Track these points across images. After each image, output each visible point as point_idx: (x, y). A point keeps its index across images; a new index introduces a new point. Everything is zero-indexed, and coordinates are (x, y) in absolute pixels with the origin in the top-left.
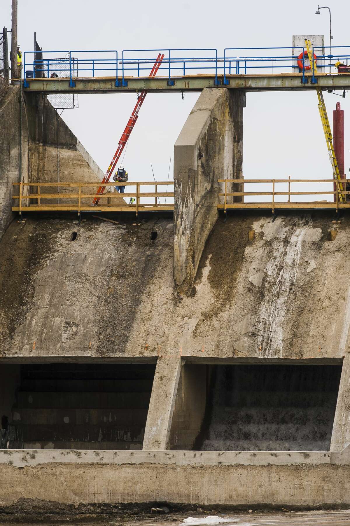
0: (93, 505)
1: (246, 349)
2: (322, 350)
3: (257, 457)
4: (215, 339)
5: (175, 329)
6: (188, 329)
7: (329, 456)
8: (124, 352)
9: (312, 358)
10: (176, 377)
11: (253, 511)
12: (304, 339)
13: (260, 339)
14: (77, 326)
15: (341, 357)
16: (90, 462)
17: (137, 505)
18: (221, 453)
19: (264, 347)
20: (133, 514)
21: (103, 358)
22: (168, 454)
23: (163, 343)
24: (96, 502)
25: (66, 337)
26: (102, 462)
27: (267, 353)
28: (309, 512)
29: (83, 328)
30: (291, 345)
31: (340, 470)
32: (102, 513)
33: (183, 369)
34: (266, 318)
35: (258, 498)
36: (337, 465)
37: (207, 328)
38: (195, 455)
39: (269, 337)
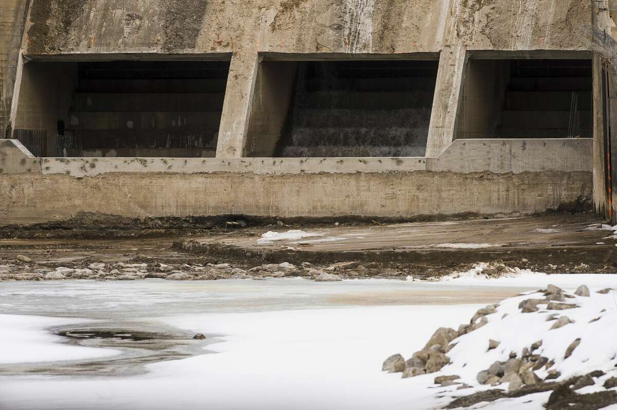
0: (161, 219)
1: (332, 44)
2: (417, 44)
3: (344, 164)
4: (296, 32)
5: (251, 21)
6: (266, 22)
7: (424, 162)
8: (194, 48)
9: (405, 52)
10: (252, 76)
11: (340, 224)
12: (396, 32)
13: (347, 32)
14: (141, 18)
15: (438, 51)
16: (156, 171)
17: (210, 218)
18: (303, 160)
19: (351, 41)
20: (205, 229)
21: (170, 54)
22: (244, 162)
23: (237, 37)
24: (164, 215)
25: (129, 31)
26: (170, 171)
27: (354, 48)
28: (402, 224)
29: (148, 21)
30: (382, 38)
31: (436, 177)
32: (171, 228)
33: (261, 67)
34: (353, 8)
35: (346, 210)
36: (433, 172)
37: (288, 21)
38: (274, 163)
39: (357, 29)
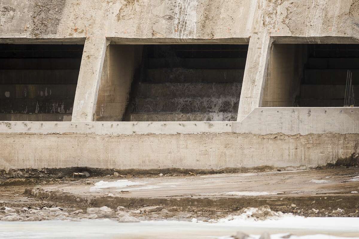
0: (22, 170)
1: (164, 31)
2: (231, 31)
3: (167, 127)
4: (137, 21)
5: (101, 13)
6: (113, 13)
7: (230, 126)
8: (56, 34)
9: (222, 38)
10: (101, 56)
11: (164, 175)
12: (215, 21)
13: (176, 22)
14: (14, 10)
15: (248, 37)
16: (19, 132)
17: (60, 170)
18: (135, 124)
19: (179, 28)
20: (57, 178)
21: (37, 39)
22: (88, 125)
23: (90, 25)
24: (25, 168)
25: (4, 20)
26: (30, 132)
27: (182, 34)
28: (212, 175)
29: (19, 13)
30: (204, 26)
31: (240, 138)
32: (30, 177)
33: (108, 49)
34: (181, 3)
35: (168, 164)
36: (237, 134)
37: (130, 12)
38: (112, 125)
39: (184, 19)
